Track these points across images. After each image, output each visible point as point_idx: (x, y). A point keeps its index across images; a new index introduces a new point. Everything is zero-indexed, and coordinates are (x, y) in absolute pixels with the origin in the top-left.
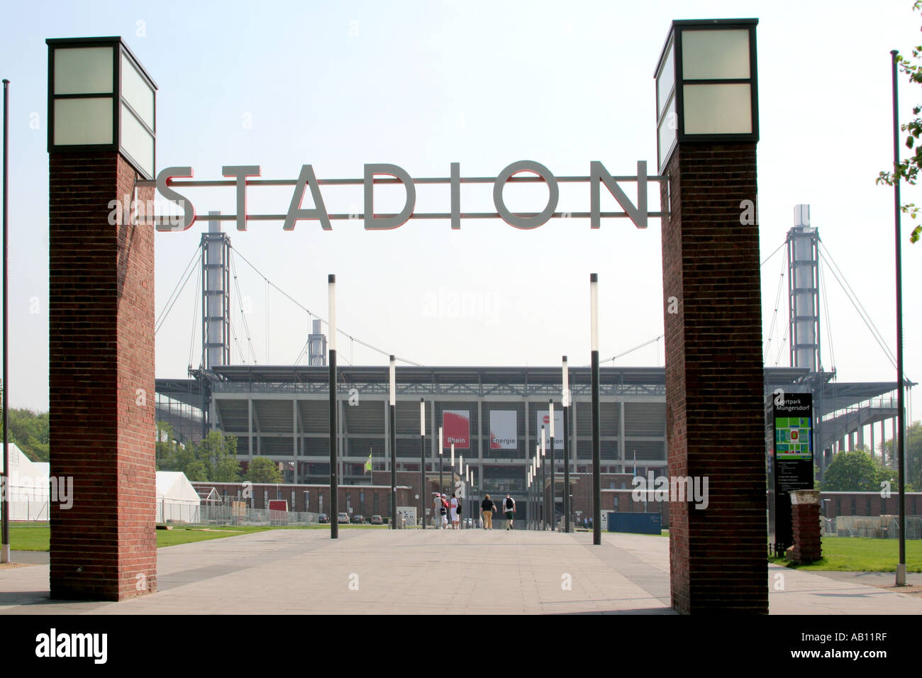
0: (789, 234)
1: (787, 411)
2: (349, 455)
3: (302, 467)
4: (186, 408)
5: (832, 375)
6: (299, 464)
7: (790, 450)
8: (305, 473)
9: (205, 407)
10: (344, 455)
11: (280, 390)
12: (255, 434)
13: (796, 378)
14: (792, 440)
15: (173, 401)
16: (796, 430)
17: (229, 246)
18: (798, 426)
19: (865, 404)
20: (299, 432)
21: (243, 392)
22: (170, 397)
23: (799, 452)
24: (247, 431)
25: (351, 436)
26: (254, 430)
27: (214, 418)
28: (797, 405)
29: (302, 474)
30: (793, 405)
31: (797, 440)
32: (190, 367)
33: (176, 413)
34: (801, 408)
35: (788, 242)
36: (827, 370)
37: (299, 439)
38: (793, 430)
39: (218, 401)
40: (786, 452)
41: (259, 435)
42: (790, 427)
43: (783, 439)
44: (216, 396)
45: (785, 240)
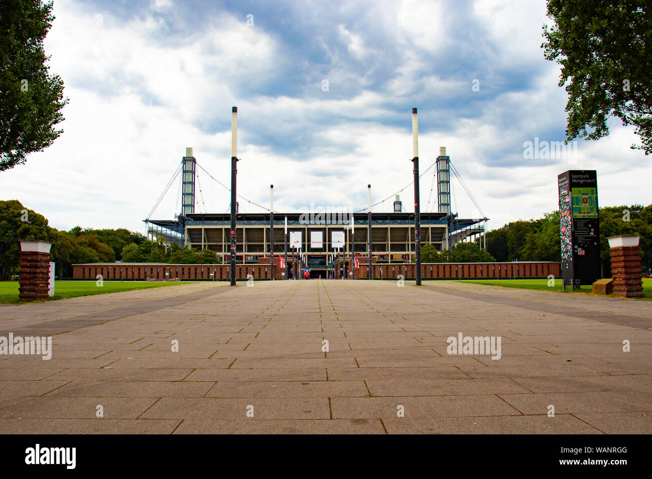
0: (437, 159)
1: (579, 183)
2: (248, 252)
3: (226, 257)
4: (174, 233)
5: (456, 215)
6: (225, 256)
7: (582, 211)
8: (228, 260)
9: (183, 233)
10: (225, 252)
11: (217, 224)
12: (205, 244)
13: (441, 217)
14: (584, 204)
15: (167, 230)
16: (587, 197)
17: (195, 163)
18: (587, 194)
19: (468, 228)
20: (225, 242)
21: (199, 225)
22: (167, 228)
23: (589, 213)
24: (201, 242)
25: (248, 243)
26: (205, 242)
27: (186, 236)
28: (587, 179)
29: (226, 260)
30: (583, 179)
31: (587, 204)
32: (176, 214)
33: (169, 235)
34: (589, 181)
35: (437, 162)
36: (454, 213)
37: (225, 245)
38: (584, 196)
39: (188, 229)
40: (580, 213)
41: (207, 244)
42: (582, 194)
43: (577, 204)
44: (187, 227)
45: (436, 161)
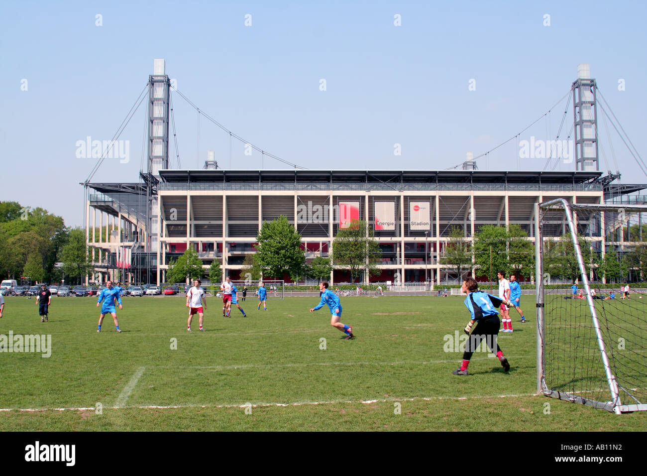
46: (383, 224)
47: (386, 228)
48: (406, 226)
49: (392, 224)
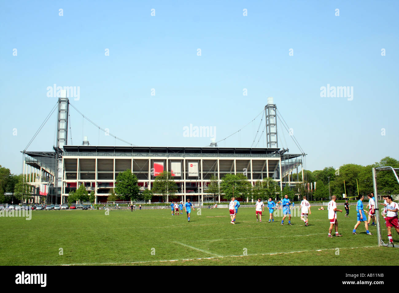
46: (175, 173)
47: (176, 175)
48: (187, 174)
49: (180, 173)
